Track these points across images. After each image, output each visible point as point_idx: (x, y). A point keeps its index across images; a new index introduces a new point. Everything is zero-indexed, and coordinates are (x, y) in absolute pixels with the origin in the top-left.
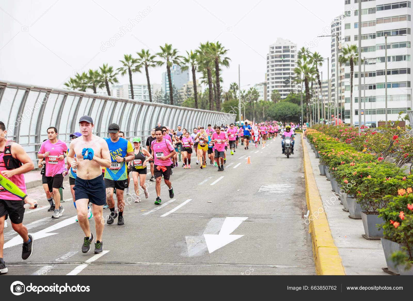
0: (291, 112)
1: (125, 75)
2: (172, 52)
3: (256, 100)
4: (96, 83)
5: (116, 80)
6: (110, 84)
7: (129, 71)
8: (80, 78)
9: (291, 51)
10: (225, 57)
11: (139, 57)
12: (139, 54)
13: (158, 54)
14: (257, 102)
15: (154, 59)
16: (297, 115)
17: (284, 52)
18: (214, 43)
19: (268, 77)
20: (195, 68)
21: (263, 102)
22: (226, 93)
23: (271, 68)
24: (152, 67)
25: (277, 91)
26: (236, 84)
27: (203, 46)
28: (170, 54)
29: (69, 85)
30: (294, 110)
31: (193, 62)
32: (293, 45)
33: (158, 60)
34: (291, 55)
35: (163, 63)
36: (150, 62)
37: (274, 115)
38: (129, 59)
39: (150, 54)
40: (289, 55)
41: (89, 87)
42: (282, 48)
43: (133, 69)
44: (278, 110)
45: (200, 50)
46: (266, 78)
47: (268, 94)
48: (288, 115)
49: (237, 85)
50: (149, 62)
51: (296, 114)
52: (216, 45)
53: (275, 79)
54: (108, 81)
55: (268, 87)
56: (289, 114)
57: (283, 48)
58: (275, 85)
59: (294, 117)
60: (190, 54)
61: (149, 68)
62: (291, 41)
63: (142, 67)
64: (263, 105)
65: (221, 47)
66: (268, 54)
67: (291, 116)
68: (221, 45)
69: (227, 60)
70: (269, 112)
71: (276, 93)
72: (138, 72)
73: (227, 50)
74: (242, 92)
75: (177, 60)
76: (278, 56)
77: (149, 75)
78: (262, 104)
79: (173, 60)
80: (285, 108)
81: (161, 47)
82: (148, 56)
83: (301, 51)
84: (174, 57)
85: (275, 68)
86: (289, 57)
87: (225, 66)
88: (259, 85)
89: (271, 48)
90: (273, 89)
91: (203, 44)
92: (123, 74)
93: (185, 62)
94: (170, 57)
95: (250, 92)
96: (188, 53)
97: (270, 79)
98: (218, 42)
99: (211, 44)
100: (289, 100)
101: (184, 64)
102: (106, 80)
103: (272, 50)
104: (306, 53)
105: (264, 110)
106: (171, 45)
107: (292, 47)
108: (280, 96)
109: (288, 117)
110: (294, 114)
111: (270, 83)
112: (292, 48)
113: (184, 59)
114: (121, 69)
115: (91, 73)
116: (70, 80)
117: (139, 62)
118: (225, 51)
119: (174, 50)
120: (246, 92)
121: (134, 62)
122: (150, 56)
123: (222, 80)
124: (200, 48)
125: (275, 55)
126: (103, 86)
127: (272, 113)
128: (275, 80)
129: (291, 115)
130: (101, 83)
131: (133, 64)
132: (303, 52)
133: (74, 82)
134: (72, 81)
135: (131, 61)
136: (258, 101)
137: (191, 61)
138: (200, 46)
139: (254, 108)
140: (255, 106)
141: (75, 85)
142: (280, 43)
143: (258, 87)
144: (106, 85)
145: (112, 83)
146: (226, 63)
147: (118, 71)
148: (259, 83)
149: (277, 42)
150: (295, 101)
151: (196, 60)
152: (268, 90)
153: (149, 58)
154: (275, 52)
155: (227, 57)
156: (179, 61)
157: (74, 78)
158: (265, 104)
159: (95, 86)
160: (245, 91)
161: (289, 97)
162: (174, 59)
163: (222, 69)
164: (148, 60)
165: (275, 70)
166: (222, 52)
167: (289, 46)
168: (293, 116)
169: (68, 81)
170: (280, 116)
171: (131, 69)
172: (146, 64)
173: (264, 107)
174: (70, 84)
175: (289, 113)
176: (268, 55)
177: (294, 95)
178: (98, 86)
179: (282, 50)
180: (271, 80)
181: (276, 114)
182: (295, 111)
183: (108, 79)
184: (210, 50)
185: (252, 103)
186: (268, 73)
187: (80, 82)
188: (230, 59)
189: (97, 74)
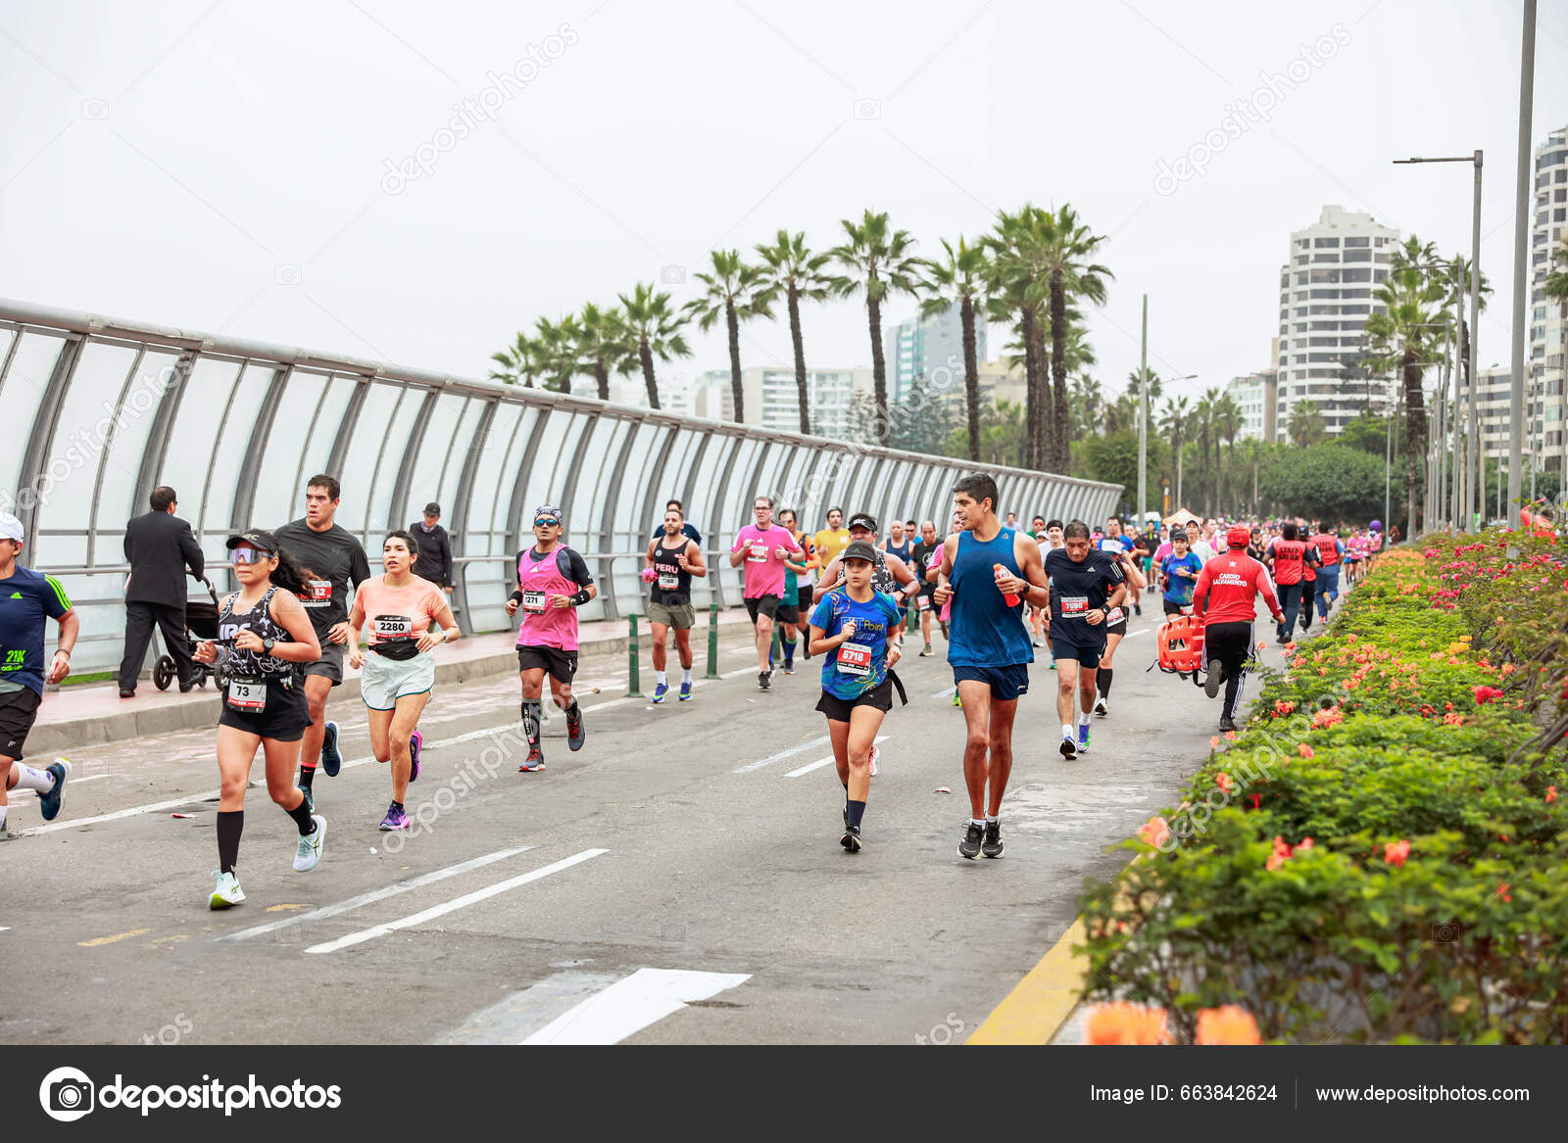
0: (1353, 482)
1: (711, 327)
2: (888, 241)
3: (1230, 437)
4: (605, 356)
5: (679, 346)
6: (655, 357)
7: (728, 313)
8: (552, 335)
9: (1376, 255)
10: (1089, 265)
11: (766, 263)
12: (765, 252)
13: (836, 251)
14: (1231, 447)
15: (824, 270)
16: (1377, 498)
17: (1345, 261)
18: (1047, 209)
19: (1283, 353)
20: (973, 303)
21: (1255, 445)
22: (1109, 406)
23: (1294, 318)
24: (812, 298)
25: (1311, 404)
26: (1154, 375)
27: (1009, 224)
28: (879, 251)
29: (514, 360)
30: (1366, 477)
31: (969, 281)
32: (1383, 234)
33: (837, 274)
34: (1376, 271)
35: (855, 285)
36: (808, 279)
37: (1289, 494)
38: (729, 268)
39: (807, 251)
40: (1367, 271)
41: (584, 369)
42: (1342, 243)
43: (746, 307)
44: (1304, 476)
45: (999, 238)
46: (1274, 354)
47: (1281, 415)
48: (1341, 499)
49: (1154, 379)
50: (803, 280)
51: (1372, 494)
52: (1057, 220)
53: (1311, 361)
54: (650, 346)
55: (1283, 392)
56: (1347, 493)
57: (1346, 246)
58: (1308, 382)
59: (1364, 503)
60: (956, 250)
61: (803, 304)
62: (1378, 221)
63: (776, 297)
64: (1255, 458)
65: (1077, 225)
66: (1285, 267)
67: (1354, 500)
68: (1075, 219)
69: (1098, 275)
70: (1270, 484)
71: (1308, 413)
72: (759, 320)
73: (1096, 237)
74: (1176, 406)
75: (908, 274)
76: (1325, 274)
77: (803, 330)
78: (1251, 452)
79: (891, 274)
80: (1332, 468)
81: (846, 223)
82: (803, 259)
83: (1405, 256)
84: (895, 263)
85: (1310, 318)
86: (1368, 280)
87: (1090, 299)
88: (1246, 380)
89: (1299, 242)
90: (1299, 398)
91: (1009, 216)
92: (705, 323)
93: (935, 283)
94: (881, 262)
95: (1208, 405)
96: (947, 246)
97: (1291, 360)
98: (1065, 209)
99: (1040, 215)
100: (1353, 439)
101: (934, 289)
102: (645, 343)
103: (1302, 252)
104: (1422, 260)
105: (1256, 473)
106: (886, 214)
107: (1379, 242)
108: (1323, 426)
109: (1340, 505)
110: (1363, 492)
111: (1291, 376)
112: (1379, 244)
113: (931, 268)
114: (697, 306)
115: (592, 315)
116: (515, 345)
117: (764, 281)
118: (1092, 241)
119: (898, 236)
120: (1192, 406)
121: (747, 277)
122: (809, 258)
123: (1092, 354)
124: (1000, 231)
125: (1313, 270)
126: (633, 368)
127: (1283, 487)
128: (1308, 366)
129: (1355, 496)
130: (627, 355)
131: (743, 288)
132: (1413, 257)
133: (530, 350)
134: (524, 346)
135: (738, 273)
136: (1236, 440)
137: (960, 277)
138: (1001, 224)
139: (1222, 466)
140: (1224, 458)
141: (532, 361)
142: (1334, 227)
143: (1244, 388)
144: (642, 363)
145: (664, 357)
146: (1093, 287)
147: (687, 312)
148: (1247, 376)
149: (1321, 222)
150: (1373, 444)
151: (981, 277)
152: (1281, 400)
153: (803, 267)
154: (1312, 258)
155: (1098, 264)
156: (913, 279)
157: (533, 335)
158: (1264, 455)
159: (604, 366)
160: (1185, 400)
161: (1354, 430)
162: (896, 271)
163: (1082, 314)
164: (801, 275)
165: (1309, 326)
166: (1079, 245)
167: (1368, 239)
168: (1359, 502)
169: (507, 345)
170: (1309, 498)
171: (735, 304)
172: (792, 286)
173: (1256, 467)
174: (517, 356)
175: (1346, 490)
176: (1286, 271)
177: (1375, 422)
178: (615, 366)
179: (1340, 250)
180: (1293, 365)
181: (1296, 490)
182: (1371, 479)
183: (651, 340)
184: (1032, 239)
185: (1214, 446)
186: (1284, 337)
187: (552, 349)
188: (1109, 273)
189: (613, 323)
